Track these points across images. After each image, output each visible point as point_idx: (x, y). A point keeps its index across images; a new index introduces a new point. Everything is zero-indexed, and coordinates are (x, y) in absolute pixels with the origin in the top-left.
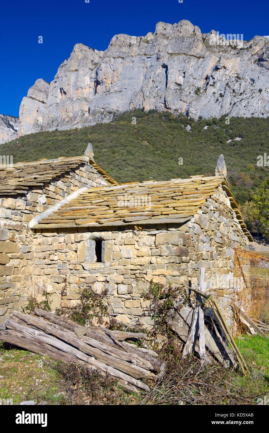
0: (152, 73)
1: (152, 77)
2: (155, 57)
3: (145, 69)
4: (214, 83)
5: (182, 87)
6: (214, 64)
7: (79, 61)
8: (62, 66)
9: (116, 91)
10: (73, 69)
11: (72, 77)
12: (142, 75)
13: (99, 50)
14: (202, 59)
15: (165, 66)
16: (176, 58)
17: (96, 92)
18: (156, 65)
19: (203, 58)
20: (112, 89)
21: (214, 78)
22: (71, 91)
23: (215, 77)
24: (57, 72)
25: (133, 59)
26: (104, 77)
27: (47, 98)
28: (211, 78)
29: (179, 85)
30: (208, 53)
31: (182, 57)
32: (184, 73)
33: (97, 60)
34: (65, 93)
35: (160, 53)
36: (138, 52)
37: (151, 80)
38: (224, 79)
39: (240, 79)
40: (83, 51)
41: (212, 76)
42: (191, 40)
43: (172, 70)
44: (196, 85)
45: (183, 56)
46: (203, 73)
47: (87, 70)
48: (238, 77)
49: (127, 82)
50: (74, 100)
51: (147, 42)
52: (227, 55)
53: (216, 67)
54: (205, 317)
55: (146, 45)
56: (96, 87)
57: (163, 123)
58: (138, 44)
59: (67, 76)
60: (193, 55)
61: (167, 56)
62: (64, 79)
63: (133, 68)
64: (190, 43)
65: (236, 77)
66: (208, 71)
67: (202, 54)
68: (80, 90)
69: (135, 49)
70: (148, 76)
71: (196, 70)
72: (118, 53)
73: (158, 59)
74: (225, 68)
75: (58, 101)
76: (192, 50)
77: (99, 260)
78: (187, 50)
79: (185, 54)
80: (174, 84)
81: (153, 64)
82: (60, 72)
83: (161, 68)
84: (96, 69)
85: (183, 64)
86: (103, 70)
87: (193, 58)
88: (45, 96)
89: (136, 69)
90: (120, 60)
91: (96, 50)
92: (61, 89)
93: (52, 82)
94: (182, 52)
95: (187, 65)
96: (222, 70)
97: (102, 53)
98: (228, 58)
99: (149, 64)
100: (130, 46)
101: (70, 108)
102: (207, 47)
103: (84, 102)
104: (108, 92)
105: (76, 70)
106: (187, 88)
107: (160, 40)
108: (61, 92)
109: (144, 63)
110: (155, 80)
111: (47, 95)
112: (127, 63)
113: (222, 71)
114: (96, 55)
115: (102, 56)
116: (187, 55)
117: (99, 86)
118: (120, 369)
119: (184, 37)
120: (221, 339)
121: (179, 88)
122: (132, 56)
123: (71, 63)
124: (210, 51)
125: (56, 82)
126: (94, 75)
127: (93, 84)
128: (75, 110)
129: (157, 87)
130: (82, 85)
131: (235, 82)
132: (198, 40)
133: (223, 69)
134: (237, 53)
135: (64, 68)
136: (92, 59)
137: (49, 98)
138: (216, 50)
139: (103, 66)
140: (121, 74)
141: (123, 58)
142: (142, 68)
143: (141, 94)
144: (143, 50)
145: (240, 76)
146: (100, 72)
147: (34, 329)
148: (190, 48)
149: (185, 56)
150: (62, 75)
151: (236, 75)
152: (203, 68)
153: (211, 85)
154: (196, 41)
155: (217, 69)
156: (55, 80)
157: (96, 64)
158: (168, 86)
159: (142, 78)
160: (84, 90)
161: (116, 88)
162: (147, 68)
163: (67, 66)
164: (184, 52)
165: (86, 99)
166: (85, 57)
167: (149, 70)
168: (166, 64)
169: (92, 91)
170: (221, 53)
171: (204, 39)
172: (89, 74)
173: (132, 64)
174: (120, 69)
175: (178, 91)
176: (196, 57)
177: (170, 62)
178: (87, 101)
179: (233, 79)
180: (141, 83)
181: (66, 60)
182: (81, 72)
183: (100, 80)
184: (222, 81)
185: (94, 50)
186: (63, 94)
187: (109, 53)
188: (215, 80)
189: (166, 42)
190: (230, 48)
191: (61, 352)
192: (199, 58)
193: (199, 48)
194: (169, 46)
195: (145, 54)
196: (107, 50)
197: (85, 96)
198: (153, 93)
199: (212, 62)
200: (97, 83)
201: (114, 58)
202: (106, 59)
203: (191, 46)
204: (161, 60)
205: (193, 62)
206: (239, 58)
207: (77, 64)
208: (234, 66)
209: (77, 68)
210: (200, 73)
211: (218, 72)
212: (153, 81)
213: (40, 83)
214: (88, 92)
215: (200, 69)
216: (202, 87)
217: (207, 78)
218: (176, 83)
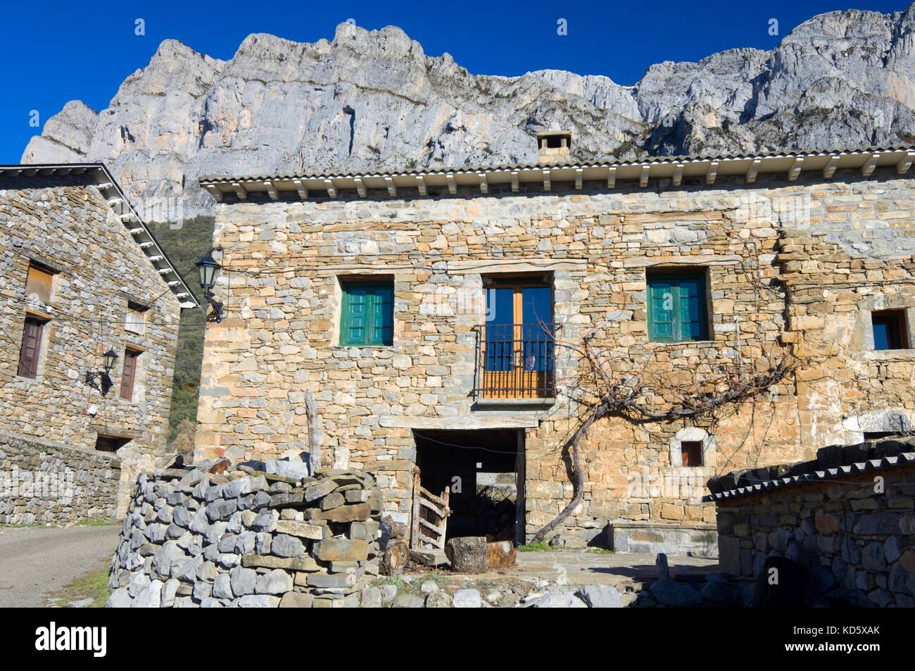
0: (324, 122)
1: (322, 129)
2: (330, 89)
3: (310, 111)
4: (443, 156)
5: (382, 157)
6: (446, 119)
7: (170, 77)
8: (130, 82)
9: (244, 148)
10: (155, 90)
11: (152, 107)
12: (302, 121)
13: (215, 57)
14: (421, 107)
15: (349, 111)
16: (372, 97)
17: (201, 143)
18: (333, 107)
19: (425, 104)
20: (237, 142)
21: (442, 147)
22: (146, 137)
23: (446, 144)
24: (116, 93)
25: (286, 87)
26: (221, 116)
27: (89, 144)
28: (438, 146)
29: (376, 151)
30: (434, 97)
31: (384, 97)
32: (387, 129)
33: (208, 77)
34: (132, 138)
35: (342, 84)
36: (297, 75)
37: (321, 134)
38: (462, 150)
39: (491, 153)
40: (179, 57)
41: (440, 143)
42: (404, 67)
43: (363, 120)
44: (408, 156)
45: (386, 95)
46: (423, 134)
47: (186, 96)
48: (487, 150)
49: (269, 131)
50: (152, 155)
51: (317, 58)
52: (471, 106)
53: (449, 125)
55: (314, 63)
56: (203, 133)
58: (298, 59)
59: (138, 104)
60: (405, 97)
61: (355, 91)
62: (133, 109)
63: (284, 105)
64: (402, 73)
65: (484, 149)
66: (434, 132)
67: (423, 96)
68: (166, 137)
69: (291, 67)
70: (315, 126)
71: (410, 126)
72: (255, 72)
73: (336, 94)
74: (464, 128)
75: (115, 154)
76: (404, 87)
78: (396, 86)
79: (390, 92)
80: (365, 148)
81: (326, 103)
82: (124, 93)
83: (342, 113)
84: (204, 97)
85: (385, 112)
86: (221, 101)
87: (405, 103)
88: (84, 139)
89: (291, 109)
90: (259, 86)
91: (207, 57)
92: (123, 130)
93: (104, 112)
94: (384, 87)
95: (392, 114)
96: (458, 133)
97: (220, 64)
98: (470, 113)
99: (317, 103)
100: (281, 60)
101: (141, 172)
102: (433, 85)
103: (173, 163)
104: (228, 147)
105: (161, 94)
106: (391, 160)
107: (343, 57)
108: (123, 136)
109: (308, 97)
110: (327, 134)
111: (90, 137)
112: (273, 92)
113: (458, 135)
114: (209, 67)
115: (220, 70)
116: (394, 95)
117: (208, 134)
119: (389, 60)
121: (375, 157)
122: (284, 82)
123: (150, 77)
124: (439, 92)
125: (112, 113)
126: (199, 109)
127: (196, 127)
128: (152, 178)
129: (331, 150)
130: (173, 126)
131: (482, 158)
132: (417, 68)
133: (461, 130)
134: (490, 103)
135: (133, 85)
136: (198, 74)
137: (93, 144)
138: (450, 93)
139: (221, 93)
140: (259, 115)
141: (265, 83)
142: (302, 108)
143: (298, 159)
144: (308, 73)
145: (492, 148)
146: (212, 105)
148: (401, 84)
149: (389, 96)
150: (127, 99)
151: (485, 146)
152: (424, 124)
153: (436, 160)
154: (413, 70)
155: (449, 129)
156: (111, 109)
157: (206, 86)
158: (353, 151)
159: (302, 127)
160: (176, 138)
161: (247, 143)
162: (313, 110)
163: (142, 83)
164: (390, 89)
165: (178, 157)
166: (183, 70)
167: (317, 114)
168: (352, 106)
169: (193, 140)
170: (459, 100)
171: (429, 68)
172: (188, 106)
173: (282, 98)
174: (257, 105)
175: (372, 163)
176: (412, 102)
177: (360, 104)
178: (181, 161)
179: (479, 153)
180: (300, 139)
181: (139, 70)
182: (171, 99)
183: (211, 120)
184: (458, 153)
186: (127, 140)
187: (235, 69)
188: (445, 151)
189: (353, 63)
190: (477, 91)
192: (418, 103)
193: (418, 85)
194: (361, 73)
195: (311, 82)
196: (230, 62)
197: (177, 149)
198: (322, 161)
199: (440, 115)
200: (206, 126)
201: (246, 80)
202: (228, 80)
203: (403, 79)
204: (343, 98)
205: (406, 109)
206: (491, 115)
207: (164, 81)
208: (480, 129)
209: (162, 89)
210: (417, 133)
211: (451, 136)
212: (323, 137)
213: (76, 109)
214: (185, 140)
215: (418, 125)
216: (419, 161)
217: (430, 144)
218: (369, 147)
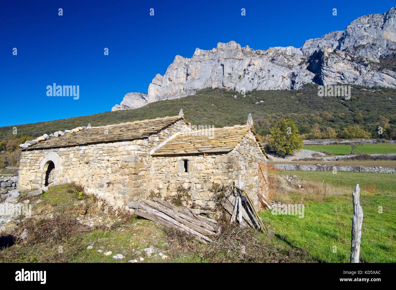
0: (216, 69)
1: (216, 71)
2: (217, 60)
3: (212, 67)
4: (248, 73)
5: (232, 76)
6: (248, 63)
7: (178, 64)
8: (169, 67)
9: (197, 79)
10: (175, 68)
11: (175, 72)
12: (211, 70)
13: (188, 58)
14: (241, 61)
15: (222, 65)
16: (228, 60)
17: (187, 79)
18: (218, 65)
19: (242, 60)
20: (195, 78)
21: (248, 70)
22: (174, 79)
23: (249, 69)
24: (167, 70)
25: (206, 62)
26: (191, 72)
27: (162, 83)
28: (247, 70)
29: (230, 74)
30: (245, 58)
31: (231, 60)
32: (233, 68)
33: (187, 63)
34: (171, 80)
35: (220, 58)
36: (208, 58)
37: (215, 72)
38: (254, 70)
39: (262, 70)
40: (180, 59)
41: (247, 69)
42: (236, 51)
43: (226, 67)
44: (239, 74)
45: (232, 59)
46: (242, 68)
47: (182, 68)
48: (261, 69)
49: (203, 74)
50: (176, 84)
51: (213, 53)
52: (255, 58)
53: (249, 64)
54: (242, 201)
55: (212, 54)
56: (187, 77)
57: (222, 94)
58: (208, 54)
59: (172, 72)
60: (237, 59)
61: (224, 60)
62: (171, 73)
63: (206, 66)
64: (235, 53)
65: (260, 69)
66: (245, 67)
67: (242, 58)
68: (179, 79)
69: (207, 56)
70: (214, 70)
71: (238, 66)
72: (198, 59)
73: (219, 61)
74: (254, 65)
75: (168, 85)
76: (236, 56)
77: (186, 171)
78: (234, 56)
79: (232, 58)
80: (227, 74)
81: (216, 64)
82: (168, 70)
83: (220, 66)
84: (187, 68)
85: (232, 64)
86: (190, 68)
87: (237, 60)
88: (161, 83)
89: (207, 67)
90: (199, 63)
91: (186, 58)
92: (169, 79)
93: (164, 75)
94: (231, 57)
95: (234, 64)
96: (252, 66)
97: (190, 59)
98: (255, 60)
99: (214, 64)
100: (204, 55)
101: (174, 88)
102: (244, 54)
103: (181, 85)
104: (193, 79)
105: (177, 69)
106: (234, 76)
107: (219, 52)
108: (169, 80)
109: (211, 64)
110: (217, 72)
111: (162, 82)
112: (203, 64)
113: (252, 67)
114: (187, 61)
115: (189, 61)
116: (234, 59)
117: (188, 77)
118: (197, 231)
119: (232, 50)
120: (251, 213)
121: (230, 76)
122: (205, 60)
123: (174, 65)
124: (246, 56)
125: (166, 75)
126: (186, 71)
127: (185, 76)
128: (176, 89)
129: (218, 76)
130: (180, 76)
131: (259, 72)
132: (239, 51)
133: (253, 65)
134: (260, 57)
135: (170, 68)
136: (185, 63)
137: (163, 83)
138: (249, 56)
139: (190, 66)
140: (200, 70)
141: (201, 62)
142: (210, 67)
143: (210, 79)
144: (211, 57)
145: (262, 69)
146: (189, 69)
147: (152, 208)
148: (235, 55)
149: (233, 59)
150: (169, 71)
151: (260, 68)
152: (242, 65)
153: (247, 74)
154: (238, 51)
155: (250, 65)
156: (166, 74)
157: (187, 65)
158: (224, 75)
159: (211, 71)
160: (181, 79)
161: (197, 77)
162: (213, 66)
163: (172, 67)
164: (232, 57)
165: (182, 83)
166: (181, 62)
167: (214, 67)
168: (223, 64)
169: (185, 79)
170: (252, 57)
171: (242, 50)
172: (183, 71)
173: (205, 65)
174: (199, 68)
175: (229, 77)
176: (239, 60)
177: (225, 63)
178: (183, 84)
179: (259, 70)
180: (210, 74)
181: (171, 64)
182: (179, 70)
183: (189, 73)
184: (252, 71)
185: (185, 58)
186: (170, 81)
187: (193, 60)
188: (249, 71)
189: (222, 52)
190: (256, 54)
191: (166, 221)
192: (240, 60)
193: (240, 55)
194: (225, 54)
195: (212, 59)
196: (192, 58)
197: (181, 82)
198: (216, 79)
199: (247, 62)
200: (188, 75)
201: (196, 62)
202: (192, 63)
203: (236, 54)
204: (220, 62)
205: (237, 62)
206: (261, 59)
207: (177, 65)
208: (259, 64)
209: (177, 68)
210: (241, 68)
211: (250, 67)
212: (216, 73)
213: (158, 76)
214: (183, 79)
215: (241, 66)
216: (242, 75)
217: (245, 70)
218: (228, 73)
